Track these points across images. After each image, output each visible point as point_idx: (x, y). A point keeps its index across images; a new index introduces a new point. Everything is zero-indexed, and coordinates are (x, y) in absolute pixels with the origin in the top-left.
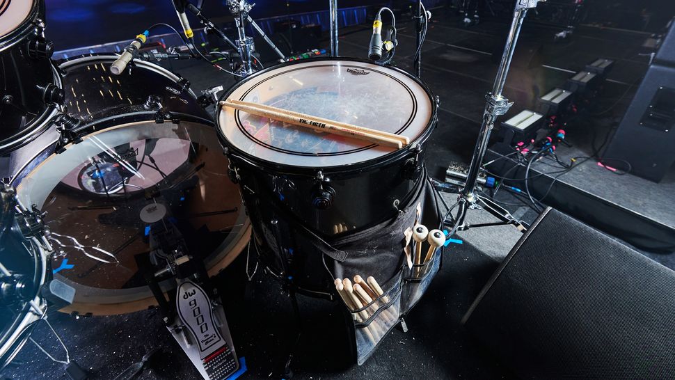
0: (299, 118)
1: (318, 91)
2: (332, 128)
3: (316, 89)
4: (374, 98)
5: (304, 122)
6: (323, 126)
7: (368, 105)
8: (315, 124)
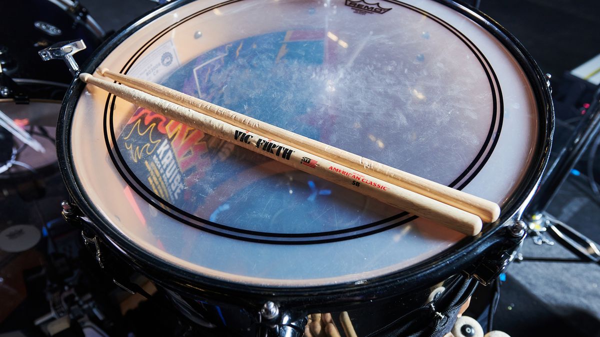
0: (234, 129)
1: (283, 51)
2: (306, 162)
3: (278, 46)
4: (402, 72)
5: (245, 138)
6: (287, 154)
7: (390, 91)
8: (268, 147)
